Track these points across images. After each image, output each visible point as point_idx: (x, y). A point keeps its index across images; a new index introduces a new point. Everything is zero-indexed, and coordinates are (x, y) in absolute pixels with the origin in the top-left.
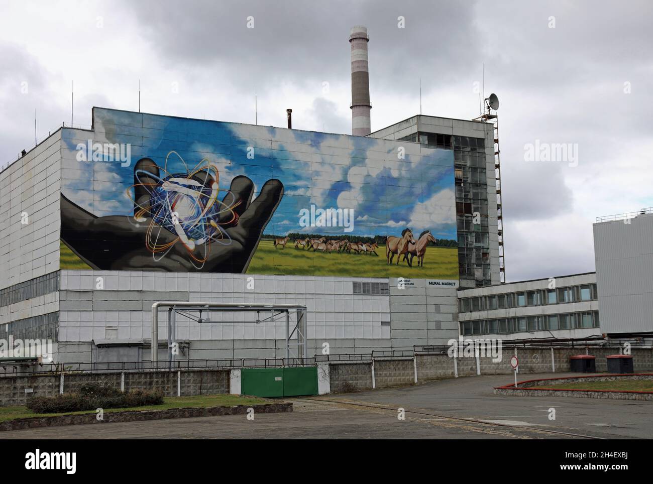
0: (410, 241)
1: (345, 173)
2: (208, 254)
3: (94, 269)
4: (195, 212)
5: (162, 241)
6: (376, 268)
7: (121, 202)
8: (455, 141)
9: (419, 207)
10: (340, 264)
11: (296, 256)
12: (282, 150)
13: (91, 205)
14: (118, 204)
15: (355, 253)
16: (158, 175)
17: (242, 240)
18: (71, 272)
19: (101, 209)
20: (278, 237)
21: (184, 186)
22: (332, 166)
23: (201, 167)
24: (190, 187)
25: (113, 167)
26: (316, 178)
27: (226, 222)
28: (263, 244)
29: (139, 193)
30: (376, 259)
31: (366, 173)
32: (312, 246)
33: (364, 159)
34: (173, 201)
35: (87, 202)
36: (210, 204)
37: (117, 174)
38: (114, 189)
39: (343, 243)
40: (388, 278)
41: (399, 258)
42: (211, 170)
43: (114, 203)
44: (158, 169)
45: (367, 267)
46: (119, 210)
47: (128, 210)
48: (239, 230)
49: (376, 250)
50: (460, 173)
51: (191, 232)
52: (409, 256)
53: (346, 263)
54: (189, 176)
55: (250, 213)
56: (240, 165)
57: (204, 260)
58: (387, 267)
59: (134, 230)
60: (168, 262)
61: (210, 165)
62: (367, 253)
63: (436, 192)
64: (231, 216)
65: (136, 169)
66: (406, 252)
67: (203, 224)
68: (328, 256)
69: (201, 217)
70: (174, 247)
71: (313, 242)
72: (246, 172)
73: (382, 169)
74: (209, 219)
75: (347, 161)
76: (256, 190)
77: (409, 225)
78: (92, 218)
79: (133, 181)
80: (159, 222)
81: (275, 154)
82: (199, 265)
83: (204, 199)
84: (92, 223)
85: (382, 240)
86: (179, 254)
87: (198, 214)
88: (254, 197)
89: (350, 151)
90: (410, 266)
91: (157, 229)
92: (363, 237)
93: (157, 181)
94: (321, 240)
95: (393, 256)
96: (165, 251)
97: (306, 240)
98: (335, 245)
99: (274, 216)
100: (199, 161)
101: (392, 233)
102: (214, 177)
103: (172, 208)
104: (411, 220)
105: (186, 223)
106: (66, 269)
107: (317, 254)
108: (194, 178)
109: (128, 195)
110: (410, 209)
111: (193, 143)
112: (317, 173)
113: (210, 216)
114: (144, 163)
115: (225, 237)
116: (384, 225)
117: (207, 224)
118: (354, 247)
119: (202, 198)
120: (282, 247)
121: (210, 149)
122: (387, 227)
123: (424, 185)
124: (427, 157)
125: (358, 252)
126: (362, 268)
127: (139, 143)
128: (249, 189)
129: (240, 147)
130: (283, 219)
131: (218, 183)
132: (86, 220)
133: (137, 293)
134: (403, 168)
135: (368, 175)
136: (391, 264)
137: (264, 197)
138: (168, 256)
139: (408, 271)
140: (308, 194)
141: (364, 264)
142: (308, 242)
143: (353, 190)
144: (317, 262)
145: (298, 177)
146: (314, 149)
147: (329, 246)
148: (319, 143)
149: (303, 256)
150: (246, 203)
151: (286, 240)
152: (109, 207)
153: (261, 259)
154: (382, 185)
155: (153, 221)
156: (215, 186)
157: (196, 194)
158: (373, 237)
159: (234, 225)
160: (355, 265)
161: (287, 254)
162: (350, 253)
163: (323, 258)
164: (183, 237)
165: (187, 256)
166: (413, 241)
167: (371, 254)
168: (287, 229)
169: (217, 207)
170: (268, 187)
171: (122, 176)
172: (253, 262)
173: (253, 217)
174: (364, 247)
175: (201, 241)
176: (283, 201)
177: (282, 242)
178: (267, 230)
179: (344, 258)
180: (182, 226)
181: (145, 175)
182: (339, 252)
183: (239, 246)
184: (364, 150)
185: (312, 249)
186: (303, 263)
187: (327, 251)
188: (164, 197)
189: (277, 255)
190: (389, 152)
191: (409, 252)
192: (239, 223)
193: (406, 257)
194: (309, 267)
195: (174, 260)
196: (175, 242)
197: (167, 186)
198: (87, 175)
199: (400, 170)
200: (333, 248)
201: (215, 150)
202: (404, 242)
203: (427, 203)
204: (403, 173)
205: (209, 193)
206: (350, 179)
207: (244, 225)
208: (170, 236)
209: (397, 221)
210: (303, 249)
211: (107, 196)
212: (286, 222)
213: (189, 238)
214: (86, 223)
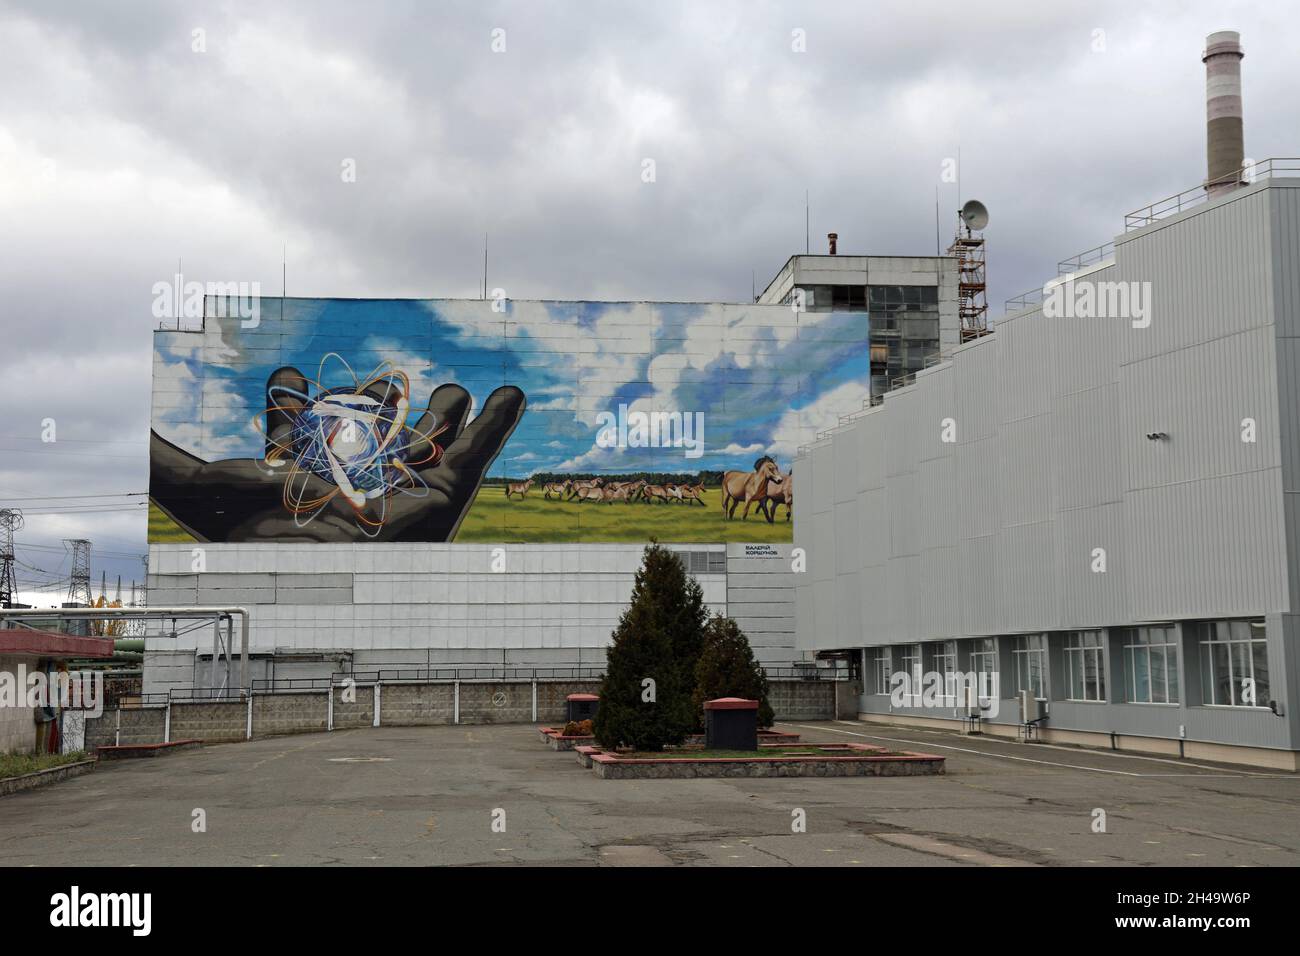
0: (771, 478)
1: (644, 365)
2: (387, 513)
3: (200, 541)
4: (366, 446)
5: (311, 494)
6: (701, 526)
7: (243, 437)
8: (873, 295)
9: (791, 418)
10: (628, 521)
11: (545, 512)
12: (524, 336)
13: (196, 444)
14: (239, 441)
15: (660, 503)
16: (306, 392)
17: (448, 488)
18: (164, 547)
19: (210, 449)
20: (512, 481)
21: (350, 406)
22: (618, 356)
23: (378, 375)
24: (359, 407)
25: (234, 385)
26: (587, 379)
27: (420, 460)
28: (484, 493)
29: (273, 422)
30: (701, 511)
31: (685, 364)
32: (576, 494)
33: (681, 340)
34: (330, 431)
35: (191, 441)
36: (393, 432)
37: (240, 394)
38: (233, 418)
39: (636, 485)
40: (725, 543)
41: (748, 507)
42: (395, 379)
43: (234, 439)
44: (306, 383)
45: (682, 526)
46: (241, 450)
47: (256, 450)
48: (443, 473)
49: (702, 495)
50: (882, 352)
51: (359, 479)
52: (770, 504)
53: (639, 521)
54: (359, 391)
55: (463, 443)
56: (445, 366)
57: (379, 521)
58: (722, 525)
59: (265, 480)
60: (319, 528)
61: (393, 370)
62: (682, 501)
63: (828, 388)
64: (430, 449)
65: (268, 386)
66: (762, 497)
67: (380, 465)
68: (607, 509)
69: (377, 454)
70: (330, 504)
71: (578, 487)
72: (457, 377)
73: (717, 355)
74: (390, 457)
75: (646, 346)
76: (475, 405)
77: (770, 451)
78: (198, 464)
79: (265, 403)
80: (306, 465)
81: (511, 344)
82: (372, 530)
83: (383, 426)
84: (197, 473)
85: (716, 479)
86: (339, 515)
87: (373, 449)
88: (471, 418)
89: (654, 330)
90: (770, 521)
91: (302, 477)
92: (676, 475)
93: (303, 401)
94: (595, 482)
95: (735, 505)
96: (315, 510)
97: (566, 484)
98: (621, 490)
99: (506, 446)
100: (375, 364)
101: (735, 465)
102: (401, 389)
103: (329, 443)
104: (774, 442)
105: (351, 465)
106: (157, 542)
107: (585, 506)
108: (367, 392)
109: (257, 426)
110: (774, 421)
111: (365, 337)
112: (589, 371)
113: (392, 451)
114: (284, 376)
115: (419, 484)
116: (718, 451)
117: (388, 465)
118: (658, 491)
119: (380, 423)
120: (520, 496)
121: (395, 344)
122: (724, 455)
123: (803, 377)
124: (813, 328)
125: (664, 501)
126: (673, 528)
127: (275, 344)
128: (463, 404)
129: (448, 338)
130: (523, 450)
131: (407, 399)
132: (187, 468)
133: (267, 577)
134: (761, 352)
135: (690, 368)
136: (731, 519)
137: (490, 416)
138: (320, 519)
139: (766, 529)
140: (572, 406)
141: (677, 520)
142: (569, 487)
143: (657, 397)
144: (587, 521)
145: (553, 380)
146: (583, 331)
147: (609, 493)
148: (592, 320)
149: (559, 511)
150: (457, 427)
151: (527, 485)
152: (227, 447)
153: (482, 517)
154: (715, 384)
155: (296, 465)
156: (402, 404)
157: (369, 419)
158: (695, 473)
159: (434, 464)
160: (659, 522)
161: (528, 508)
162: (649, 502)
163: (597, 512)
164: (346, 488)
165: (352, 516)
166: (778, 478)
167: (691, 504)
168: (529, 466)
169: (406, 436)
170: (497, 400)
171: (247, 397)
172: (467, 523)
173: (469, 451)
174: (678, 492)
175: (377, 493)
176: (524, 421)
177: (522, 489)
178: (493, 471)
179: (638, 511)
180: (345, 470)
181: (284, 394)
182: (628, 501)
183: (441, 498)
184: (681, 326)
185: (576, 499)
186: (559, 523)
187: (606, 501)
188: (315, 427)
189: (510, 511)
190: (732, 324)
191: (768, 497)
192: (443, 460)
193: (762, 505)
194: (570, 528)
195: (331, 524)
196: (332, 495)
197: (320, 409)
198: (192, 399)
199: (753, 354)
200: (616, 495)
201: (403, 346)
202: (758, 479)
203: (809, 409)
204: (761, 359)
205: (393, 416)
206: (653, 377)
207: (452, 465)
208: (324, 487)
209: (745, 443)
210: (560, 499)
211: (222, 430)
212: (528, 456)
213: (356, 488)
214: (189, 473)
